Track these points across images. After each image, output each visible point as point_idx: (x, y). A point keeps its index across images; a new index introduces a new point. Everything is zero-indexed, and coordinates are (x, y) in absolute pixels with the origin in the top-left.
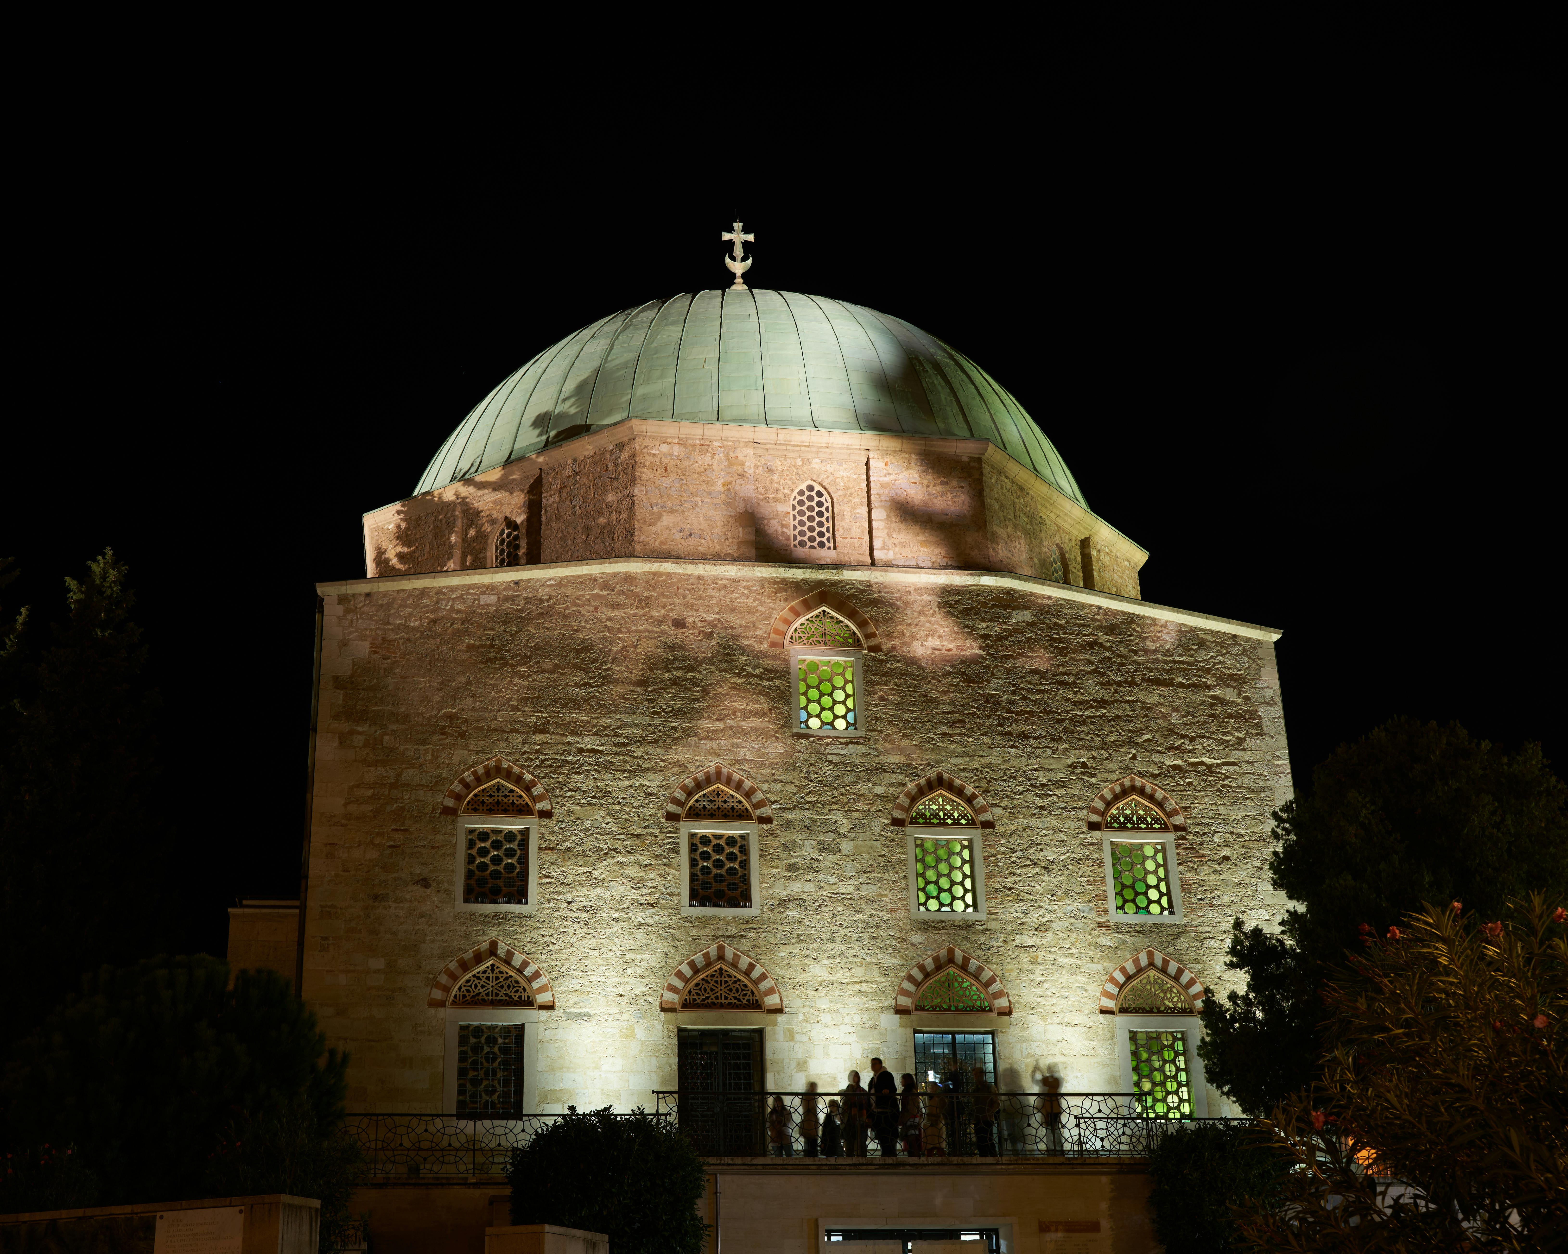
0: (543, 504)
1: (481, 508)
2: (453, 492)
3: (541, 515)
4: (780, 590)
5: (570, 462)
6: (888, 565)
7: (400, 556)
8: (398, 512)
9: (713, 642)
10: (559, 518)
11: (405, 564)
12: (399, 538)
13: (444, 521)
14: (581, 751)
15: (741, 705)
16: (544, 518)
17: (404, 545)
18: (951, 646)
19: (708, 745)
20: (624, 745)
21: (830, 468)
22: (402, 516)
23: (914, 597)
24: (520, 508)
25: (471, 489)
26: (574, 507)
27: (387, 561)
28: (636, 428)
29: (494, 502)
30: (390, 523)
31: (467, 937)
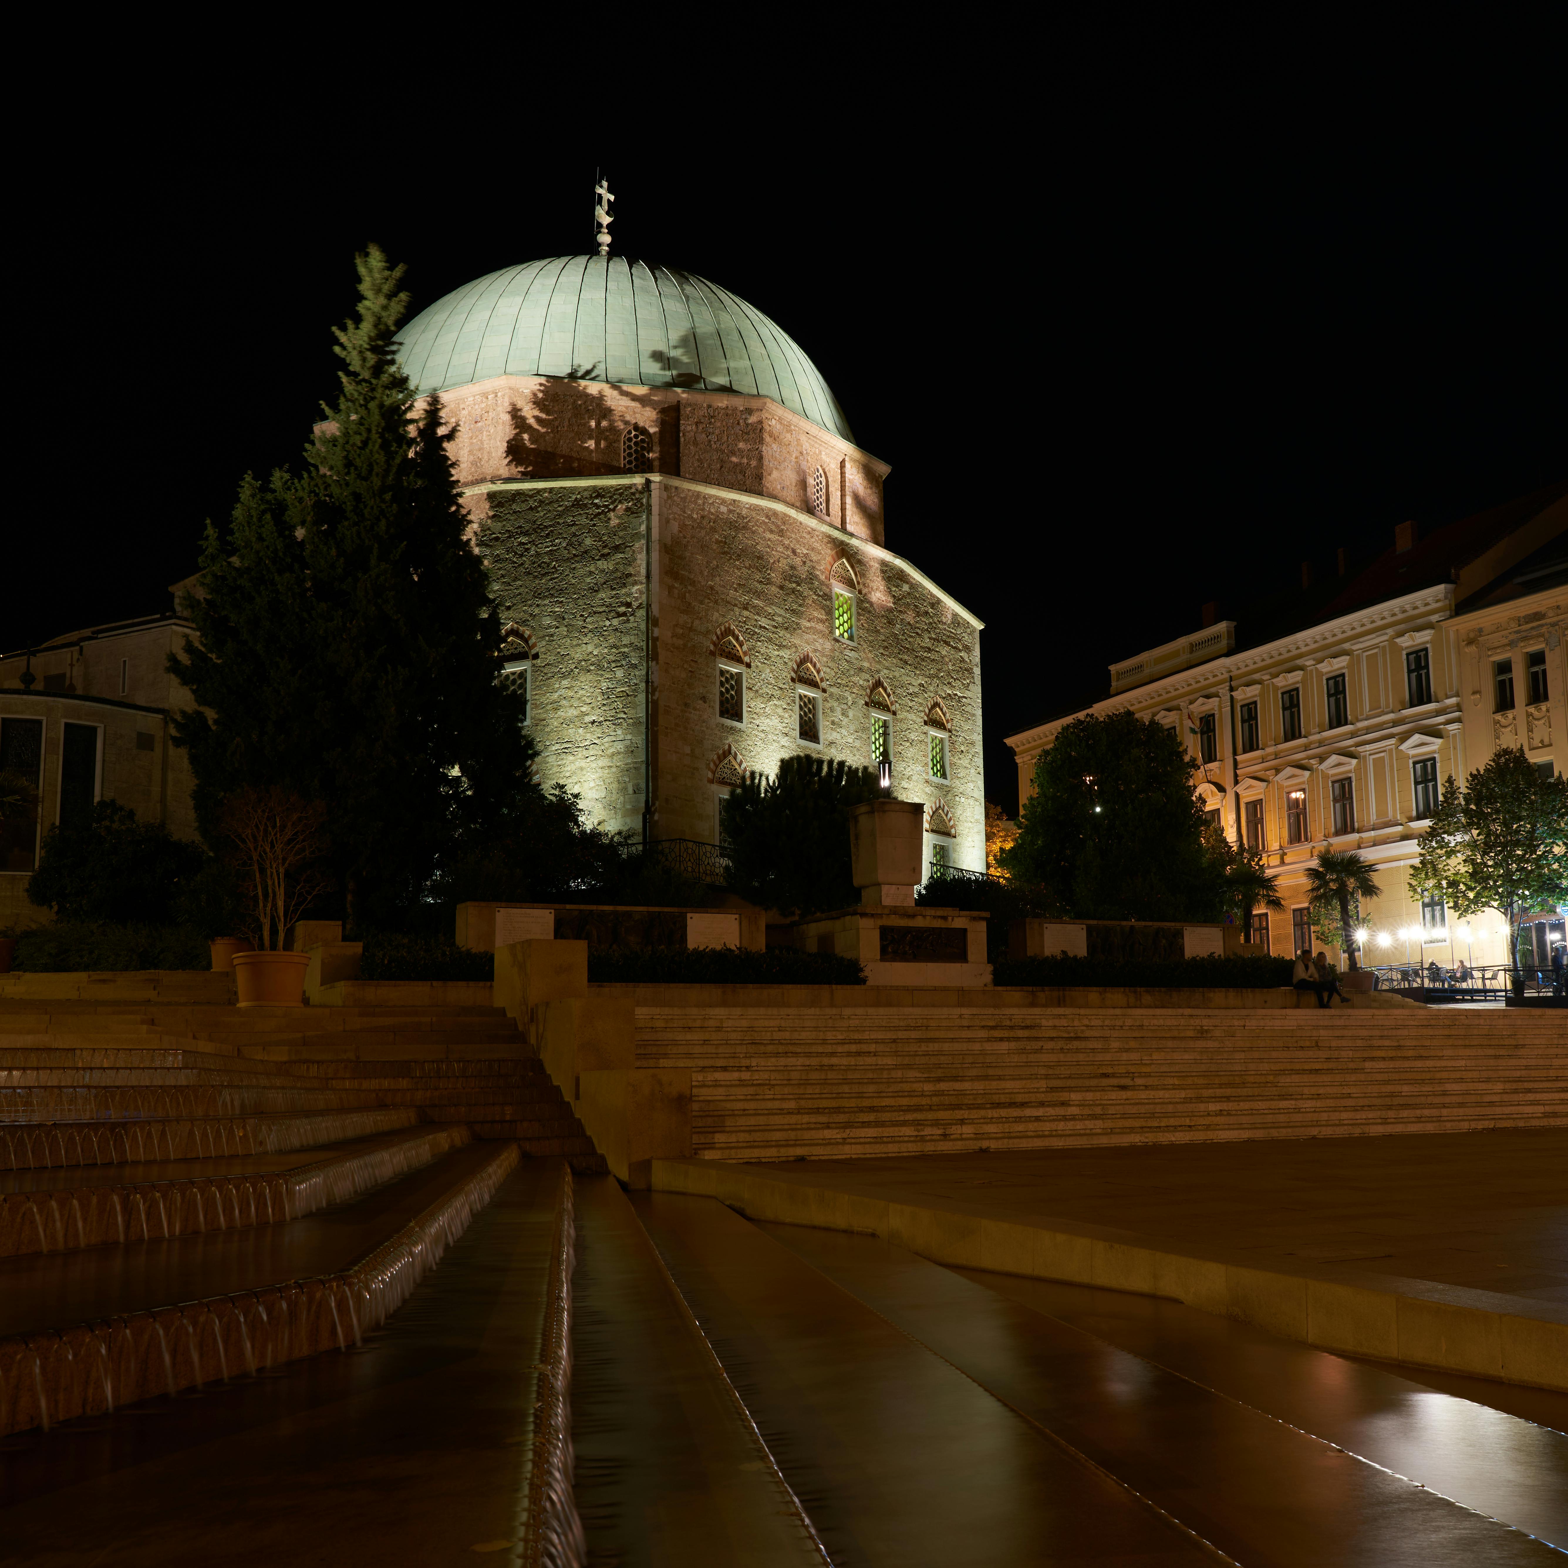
0: (682, 428)
1: (613, 407)
2: (599, 389)
3: (679, 436)
4: (829, 542)
5: (705, 405)
6: (852, 535)
7: (538, 419)
8: (541, 385)
9: (806, 568)
10: (696, 443)
11: (543, 427)
12: (534, 403)
13: (583, 407)
14: (761, 627)
15: (816, 614)
16: (682, 440)
17: (541, 410)
18: (884, 598)
19: (806, 636)
20: (776, 628)
21: (828, 460)
22: (542, 388)
23: (872, 563)
24: (653, 421)
25: (615, 393)
26: (710, 441)
27: (523, 419)
28: (768, 405)
29: (627, 407)
30: (527, 388)
31: (721, 739)
